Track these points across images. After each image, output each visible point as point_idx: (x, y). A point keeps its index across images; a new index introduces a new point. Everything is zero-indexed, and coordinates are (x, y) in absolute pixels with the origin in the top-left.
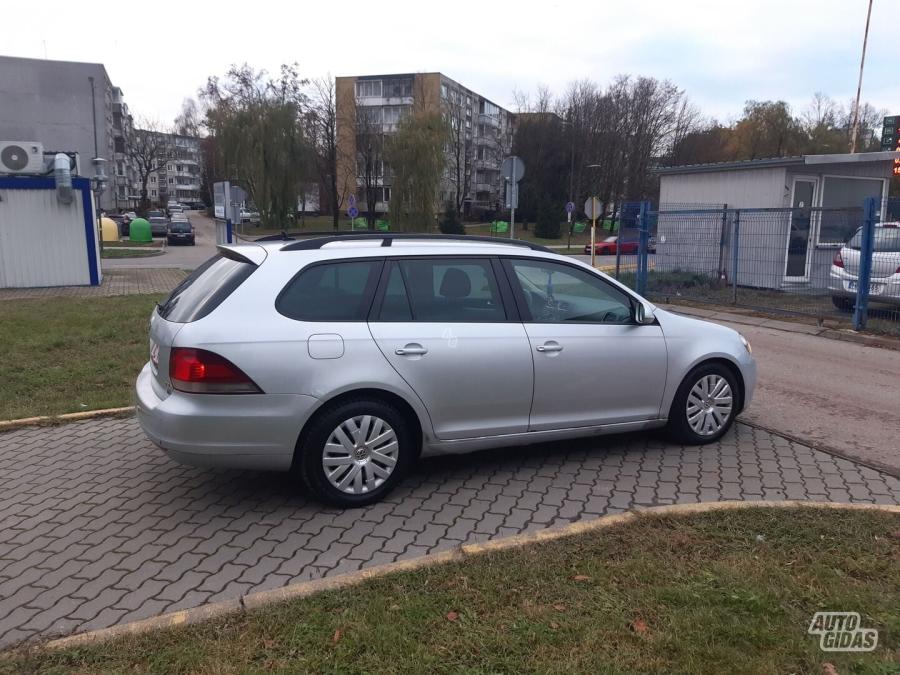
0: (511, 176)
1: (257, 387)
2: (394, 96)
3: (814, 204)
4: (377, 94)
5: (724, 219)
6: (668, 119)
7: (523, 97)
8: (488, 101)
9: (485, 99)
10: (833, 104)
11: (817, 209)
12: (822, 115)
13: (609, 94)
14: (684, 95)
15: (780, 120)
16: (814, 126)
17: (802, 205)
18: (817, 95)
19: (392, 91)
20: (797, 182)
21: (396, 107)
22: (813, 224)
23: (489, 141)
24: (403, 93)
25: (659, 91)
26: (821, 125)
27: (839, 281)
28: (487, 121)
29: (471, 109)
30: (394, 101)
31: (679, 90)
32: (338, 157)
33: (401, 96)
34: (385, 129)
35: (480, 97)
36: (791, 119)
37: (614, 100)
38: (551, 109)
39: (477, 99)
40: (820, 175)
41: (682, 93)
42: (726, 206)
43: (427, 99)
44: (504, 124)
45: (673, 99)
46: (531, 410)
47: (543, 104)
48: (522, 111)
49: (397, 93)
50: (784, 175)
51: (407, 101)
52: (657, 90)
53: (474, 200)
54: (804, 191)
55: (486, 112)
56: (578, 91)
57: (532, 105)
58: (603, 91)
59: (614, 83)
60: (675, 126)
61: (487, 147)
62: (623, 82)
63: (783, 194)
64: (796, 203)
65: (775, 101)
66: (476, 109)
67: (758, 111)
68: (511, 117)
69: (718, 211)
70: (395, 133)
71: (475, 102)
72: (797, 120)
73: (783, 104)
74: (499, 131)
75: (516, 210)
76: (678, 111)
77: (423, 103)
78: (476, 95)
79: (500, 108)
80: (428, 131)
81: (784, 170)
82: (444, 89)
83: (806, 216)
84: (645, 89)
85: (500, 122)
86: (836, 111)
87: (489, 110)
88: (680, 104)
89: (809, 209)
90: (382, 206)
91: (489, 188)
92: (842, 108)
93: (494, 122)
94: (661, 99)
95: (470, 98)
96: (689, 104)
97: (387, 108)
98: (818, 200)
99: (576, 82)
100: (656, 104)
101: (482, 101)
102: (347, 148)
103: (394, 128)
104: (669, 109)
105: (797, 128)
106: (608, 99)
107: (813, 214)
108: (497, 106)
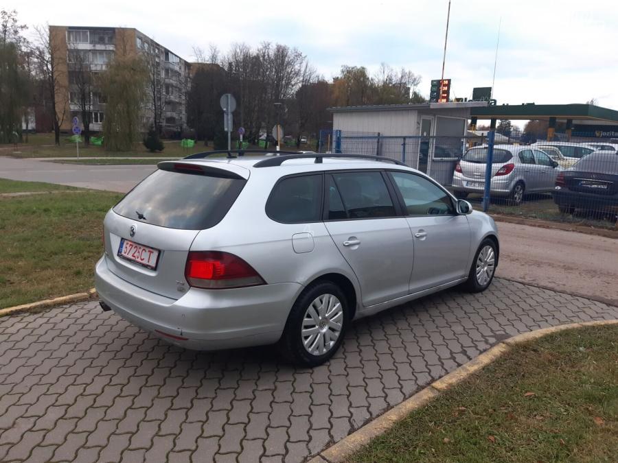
0: (227, 109)
1: (262, 279)
2: (99, 43)
3: (431, 135)
4: (85, 40)
5: (378, 142)
6: (297, 74)
7: (200, 51)
8: (171, 53)
9: (169, 51)
10: (392, 70)
11: (433, 137)
12: (386, 77)
13: (258, 54)
14: (306, 59)
15: (362, 79)
16: (381, 84)
17: (425, 134)
18: (383, 64)
19: (97, 40)
20: (423, 120)
21: (101, 52)
22: (431, 146)
23: (173, 81)
24: (106, 42)
25: (291, 54)
26: (385, 83)
27: (460, 182)
28: (171, 66)
29: (159, 57)
30: (99, 47)
31: (303, 55)
32: (56, 88)
33: (104, 44)
34: (93, 68)
35: (165, 49)
36: (368, 78)
37: (261, 59)
38: (219, 62)
39: (163, 50)
40: (435, 115)
41: (306, 57)
42: (379, 133)
43: (128, 48)
44: (183, 69)
45: (299, 61)
46: (410, 280)
47: (214, 57)
48: (200, 61)
49: (102, 41)
50: (416, 115)
51: (111, 48)
52: (289, 53)
53: (164, 124)
54: (426, 126)
55: (170, 60)
56: (238, 50)
57: (206, 58)
58: (253, 51)
59: (260, 47)
60: (301, 79)
61: (172, 86)
62: (267, 47)
63: (416, 127)
64: (422, 134)
65: (359, 67)
66: (163, 58)
67: (349, 72)
68: (187, 65)
69: (375, 137)
70: (105, 71)
71: (162, 52)
72: (372, 79)
73: (363, 68)
74: (180, 74)
75: (231, 133)
76: (303, 69)
77: (125, 51)
78: (162, 47)
79: (180, 58)
80: (132, 71)
81: (417, 111)
82: (138, 41)
83: (427, 141)
84: (281, 53)
85: (180, 68)
86: (394, 74)
87: (172, 59)
88: (304, 65)
89: (429, 137)
90: (94, 126)
91: (175, 115)
92: (397, 73)
93: (177, 68)
94: (293, 60)
95: (158, 49)
96: (309, 65)
97: (94, 52)
98: (433, 132)
99: (237, 44)
100: (289, 63)
101: (167, 52)
102: (63, 80)
103: (104, 68)
104: (297, 67)
105: (372, 84)
106: (257, 58)
107: (431, 140)
108: (178, 57)
